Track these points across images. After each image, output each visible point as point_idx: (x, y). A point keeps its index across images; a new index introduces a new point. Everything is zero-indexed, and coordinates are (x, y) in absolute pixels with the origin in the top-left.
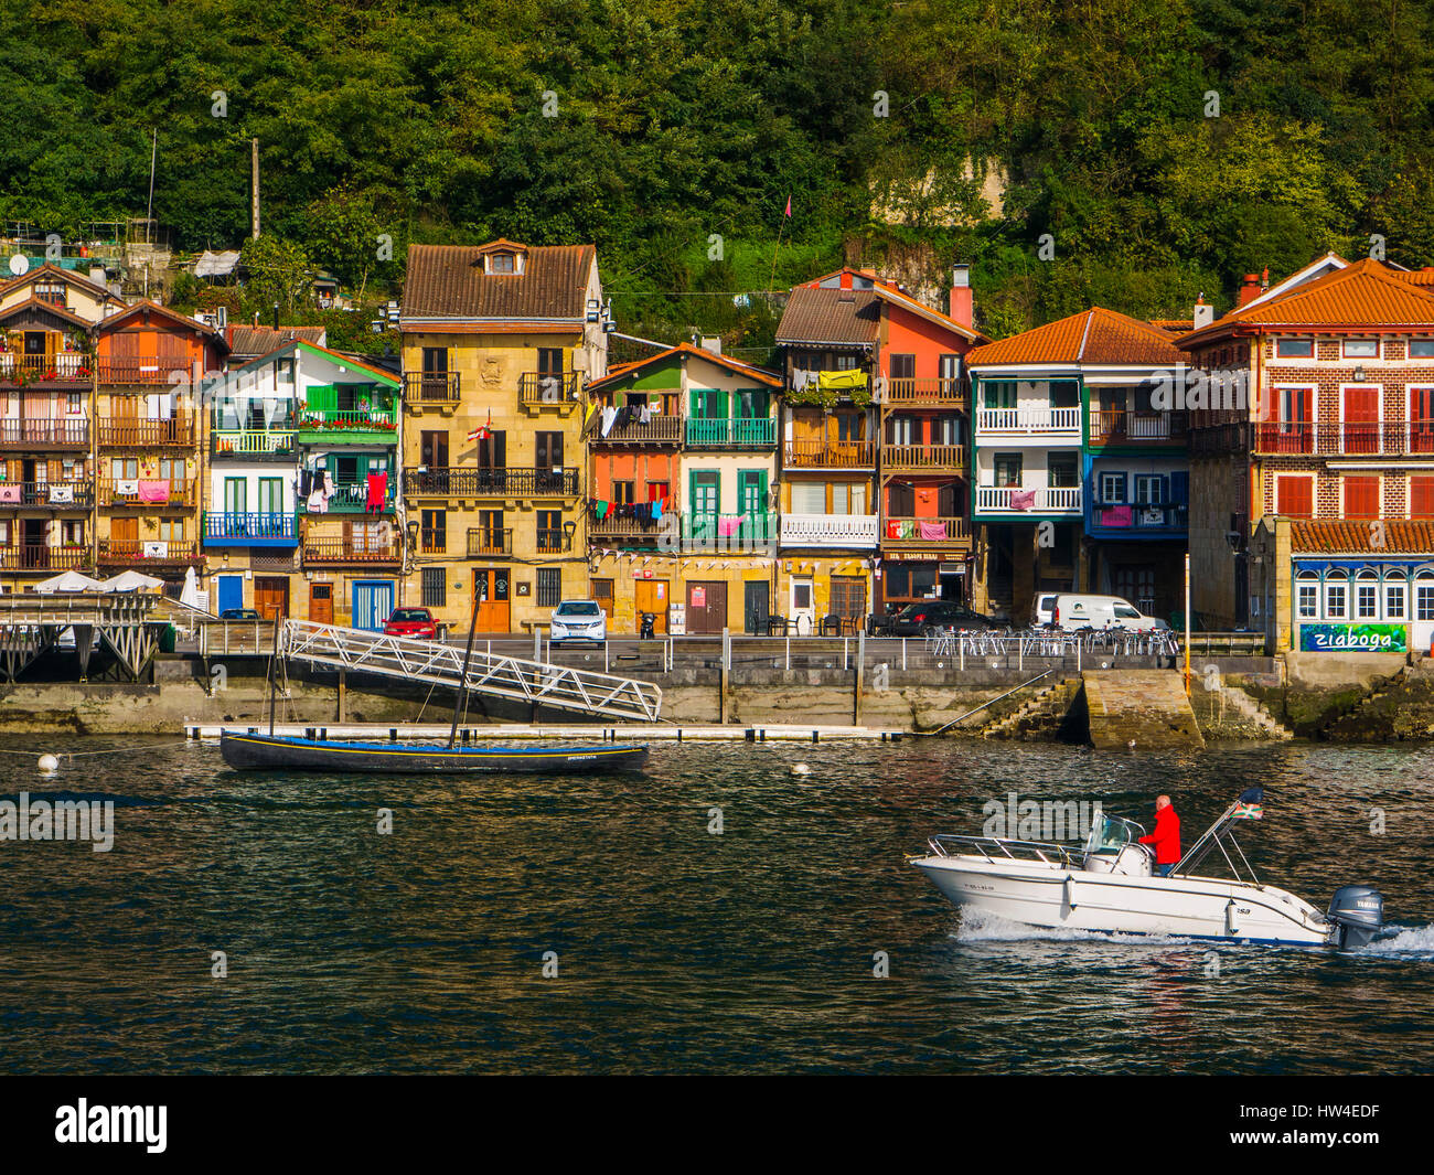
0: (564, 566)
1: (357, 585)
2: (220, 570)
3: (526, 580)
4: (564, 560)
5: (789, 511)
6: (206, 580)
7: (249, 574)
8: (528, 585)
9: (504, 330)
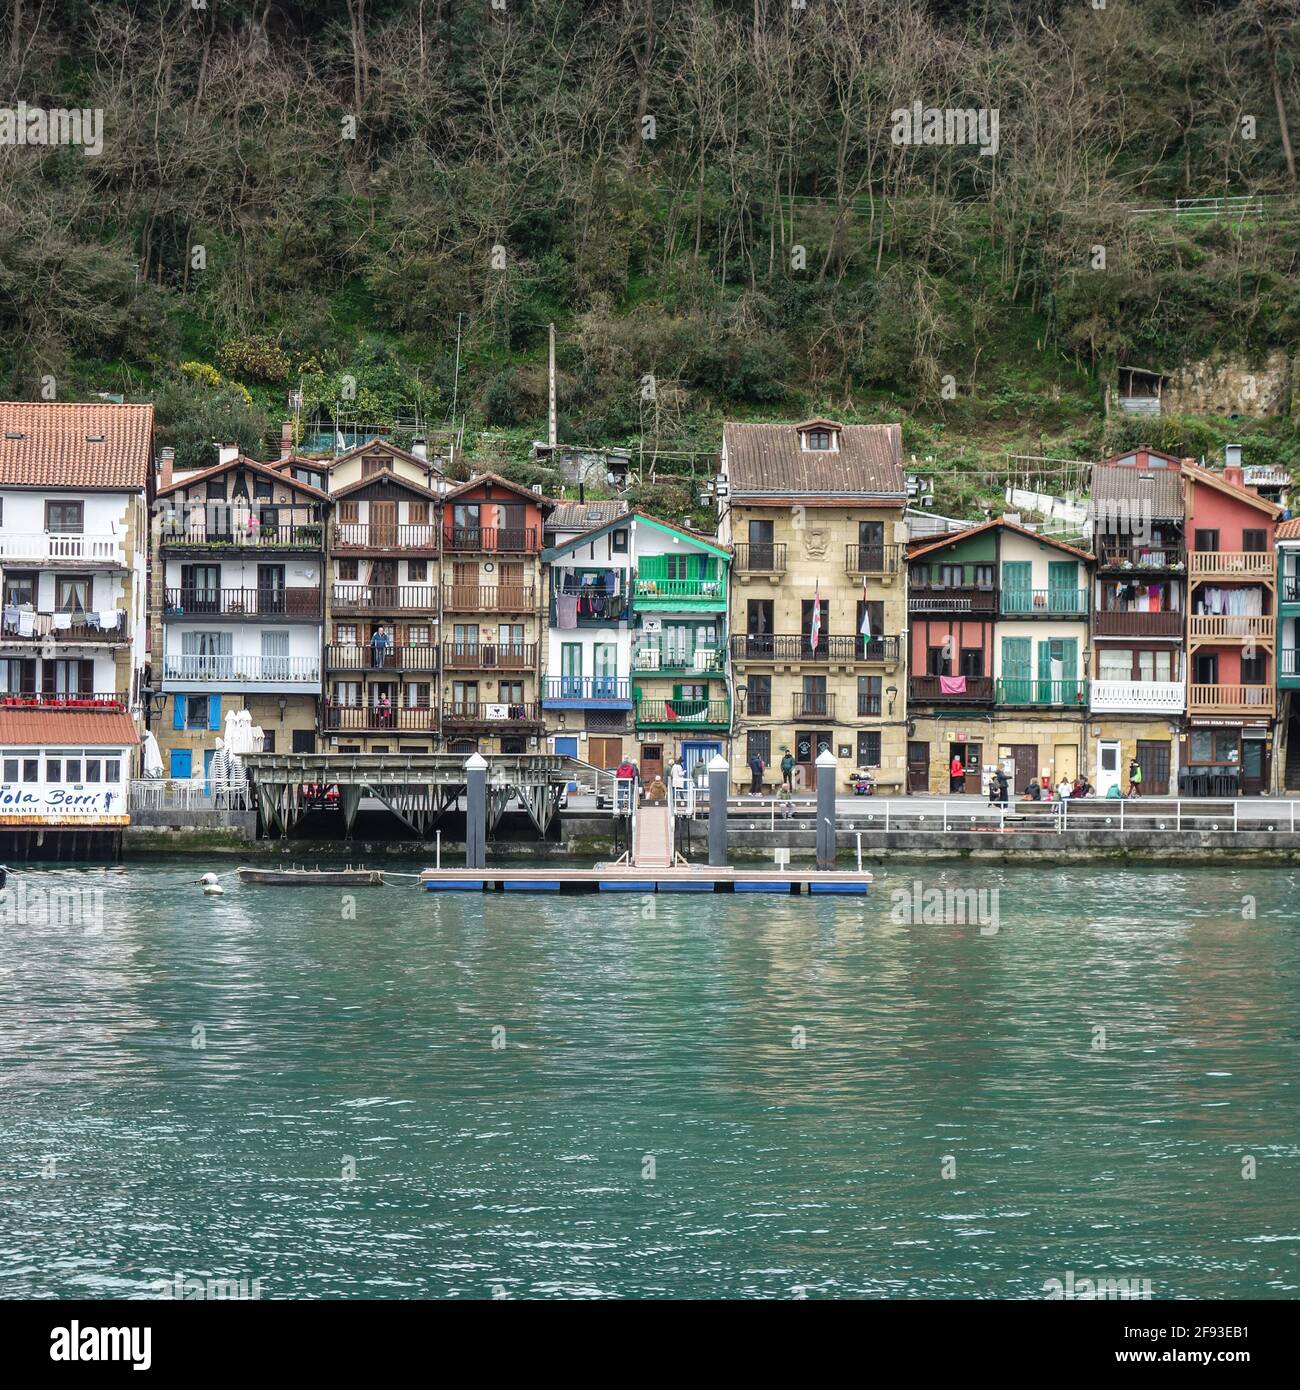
0: (884, 729)
1: (686, 746)
2: (556, 732)
3: (848, 742)
4: (884, 724)
5: (1098, 678)
6: (543, 740)
7: (583, 736)
8: (849, 747)
9: (830, 503)
